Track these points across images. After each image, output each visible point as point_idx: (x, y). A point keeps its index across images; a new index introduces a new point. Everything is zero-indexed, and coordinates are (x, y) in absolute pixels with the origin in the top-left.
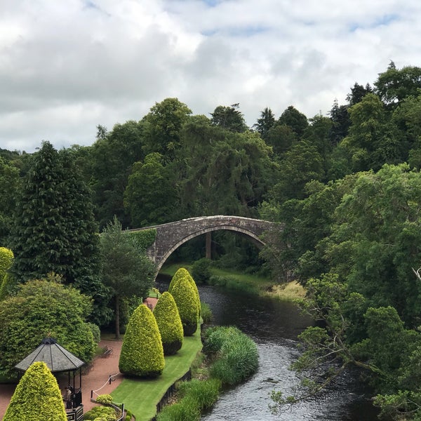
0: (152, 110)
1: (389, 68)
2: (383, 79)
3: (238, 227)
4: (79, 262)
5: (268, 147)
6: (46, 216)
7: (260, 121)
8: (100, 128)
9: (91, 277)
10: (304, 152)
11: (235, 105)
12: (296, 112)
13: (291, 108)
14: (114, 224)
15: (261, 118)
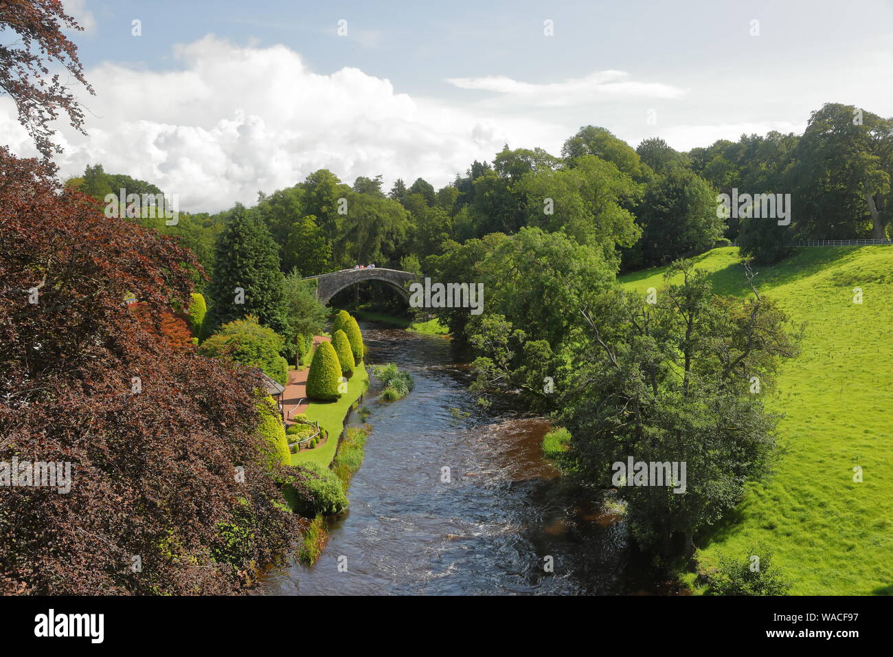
0: (307, 179)
1: (504, 149)
2: (500, 157)
3: (385, 277)
4: (268, 306)
5: (407, 212)
6: (240, 268)
7: (393, 190)
8: (260, 193)
9: (279, 318)
10: (438, 216)
11: (379, 176)
12: (425, 183)
13: (420, 179)
14: (294, 274)
15: (395, 187)
